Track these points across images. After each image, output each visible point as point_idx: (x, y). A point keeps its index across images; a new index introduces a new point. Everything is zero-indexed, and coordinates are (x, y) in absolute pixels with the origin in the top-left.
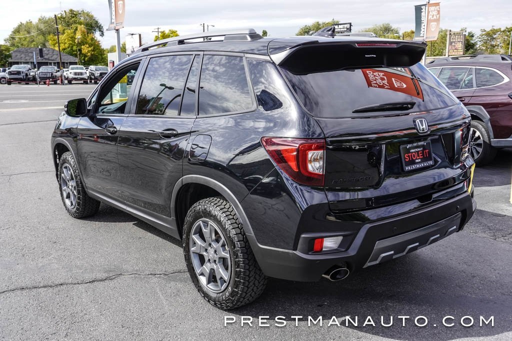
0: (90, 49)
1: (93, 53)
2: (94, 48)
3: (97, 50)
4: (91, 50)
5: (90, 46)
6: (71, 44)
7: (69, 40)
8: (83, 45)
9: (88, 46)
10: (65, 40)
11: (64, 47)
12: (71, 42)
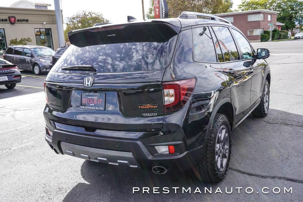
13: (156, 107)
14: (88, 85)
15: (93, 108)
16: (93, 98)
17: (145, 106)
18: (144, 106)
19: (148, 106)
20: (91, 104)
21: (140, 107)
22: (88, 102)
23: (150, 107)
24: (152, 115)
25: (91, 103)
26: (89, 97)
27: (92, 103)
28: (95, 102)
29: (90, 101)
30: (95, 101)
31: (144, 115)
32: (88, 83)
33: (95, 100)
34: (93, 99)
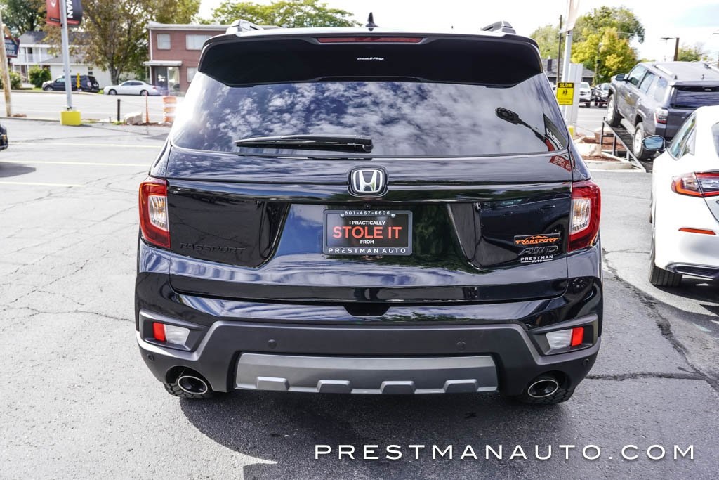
0: (617, 60)
1: (620, 66)
2: (624, 59)
3: (628, 62)
4: (619, 62)
5: (618, 56)
6: (593, 53)
7: (590, 48)
8: (610, 55)
9: (615, 56)
10: (586, 48)
11: (583, 58)
12: (592, 51)
13: (555, 239)
14: (367, 188)
15: (372, 250)
16: (370, 223)
17: (532, 239)
18: (529, 240)
19: (539, 239)
20: (365, 242)
21: (520, 243)
22: (354, 235)
23: (542, 240)
24: (541, 261)
25: (363, 238)
26: (356, 223)
27: (366, 236)
28: (378, 235)
29: (358, 232)
30: (376, 232)
31: (524, 260)
32: (368, 184)
33: (375, 228)
34: (369, 226)
